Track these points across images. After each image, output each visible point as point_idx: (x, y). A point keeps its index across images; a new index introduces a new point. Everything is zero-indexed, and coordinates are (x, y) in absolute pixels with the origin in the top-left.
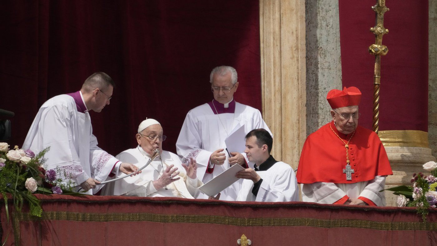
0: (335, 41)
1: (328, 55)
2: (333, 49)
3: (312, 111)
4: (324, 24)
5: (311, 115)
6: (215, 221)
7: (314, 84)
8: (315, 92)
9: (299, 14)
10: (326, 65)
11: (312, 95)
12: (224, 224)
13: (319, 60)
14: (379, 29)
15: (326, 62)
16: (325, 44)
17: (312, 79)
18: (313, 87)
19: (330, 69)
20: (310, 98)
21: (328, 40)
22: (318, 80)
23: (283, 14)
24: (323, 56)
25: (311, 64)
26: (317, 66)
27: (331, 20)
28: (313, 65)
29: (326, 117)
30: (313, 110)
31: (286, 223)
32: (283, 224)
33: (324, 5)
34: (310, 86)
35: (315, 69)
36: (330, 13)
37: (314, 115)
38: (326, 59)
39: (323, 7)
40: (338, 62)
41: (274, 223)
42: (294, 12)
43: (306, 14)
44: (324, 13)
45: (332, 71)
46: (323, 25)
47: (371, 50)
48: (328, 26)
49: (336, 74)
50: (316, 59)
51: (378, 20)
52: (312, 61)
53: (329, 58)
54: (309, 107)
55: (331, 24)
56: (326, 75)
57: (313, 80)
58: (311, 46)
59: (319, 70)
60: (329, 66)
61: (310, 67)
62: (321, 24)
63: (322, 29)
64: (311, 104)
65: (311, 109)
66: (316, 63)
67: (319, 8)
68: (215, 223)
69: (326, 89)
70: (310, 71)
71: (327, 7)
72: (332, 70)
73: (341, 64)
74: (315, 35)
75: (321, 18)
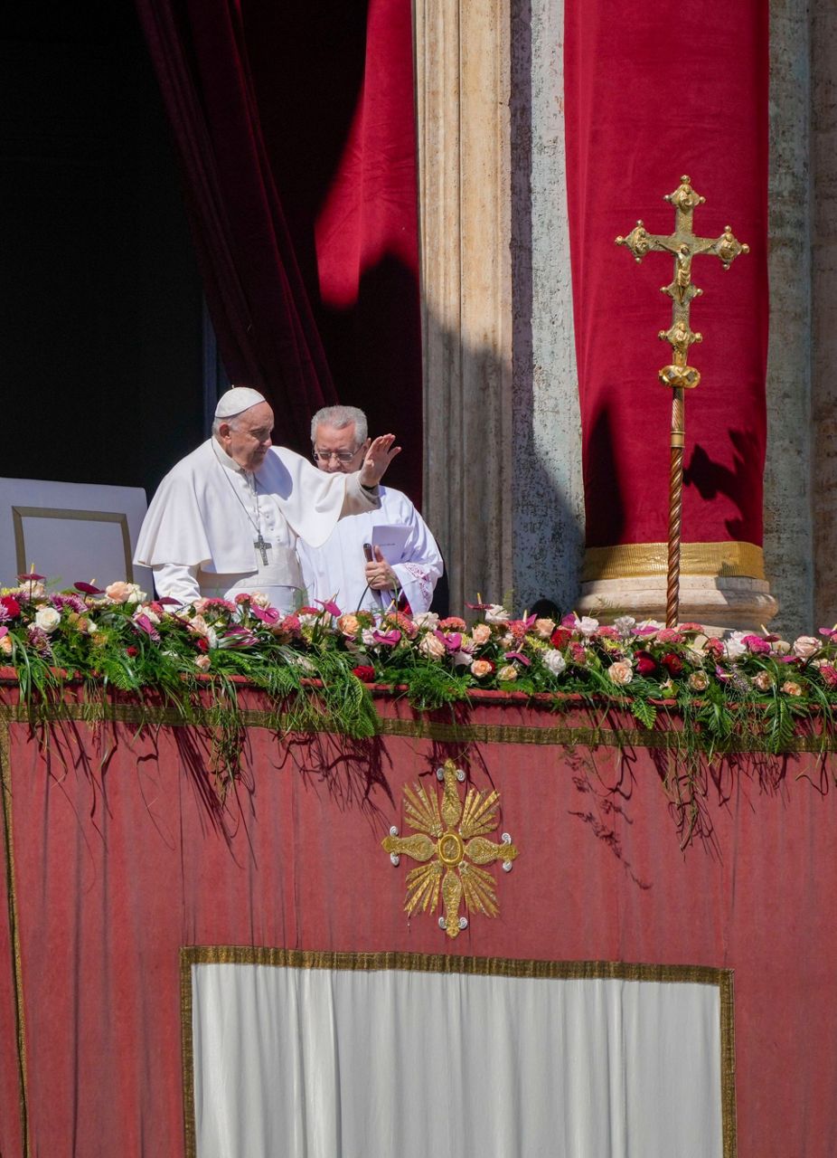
0: (567, 353)
1: (554, 383)
2: (564, 370)
3: (520, 499)
4: (546, 319)
5: (520, 508)
6: (393, 729)
7: (525, 444)
8: (527, 460)
9: (499, 298)
10: (551, 403)
11: (521, 467)
12: (412, 736)
13: (535, 394)
14: (679, 332)
15: (550, 397)
16: (547, 359)
17: (522, 433)
18: (523, 449)
19: (558, 412)
20: (518, 472)
21: (553, 352)
22: (533, 435)
23: (465, 296)
24: (543, 386)
25: (521, 402)
26: (532, 406)
27: (561, 311)
28: (523, 403)
29: (549, 512)
30: (523, 497)
31: (532, 738)
32: (527, 740)
33: (547, 278)
34: (518, 447)
35: (529, 412)
36: (559, 297)
37: (525, 508)
38: (550, 392)
39: (545, 283)
40: (573, 399)
41: (510, 736)
42: (489, 292)
43: (513, 297)
44: (547, 295)
45: (561, 417)
46: (544, 320)
47: (661, 377)
48: (553, 323)
49: (570, 424)
50: (530, 391)
51: (677, 315)
52: (522, 395)
53: (555, 391)
54: (515, 491)
55: (560, 318)
56: (549, 425)
57: (524, 436)
58: (521, 364)
59: (535, 414)
60: (556, 406)
61: (518, 407)
62: (540, 318)
63: (541, 328)
64: (518, 485)
65: (520, 495)
66: (530, 400)
67: (537, 285)
68: (394, 734)
69: (550, 454)
70: (518, 417)
71: (553, 282)
72: (561, 415)
73: (578, 402)
74: (528, 342)
75: (540, 306)
